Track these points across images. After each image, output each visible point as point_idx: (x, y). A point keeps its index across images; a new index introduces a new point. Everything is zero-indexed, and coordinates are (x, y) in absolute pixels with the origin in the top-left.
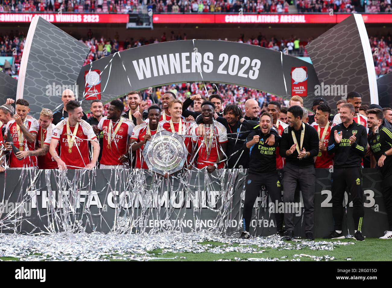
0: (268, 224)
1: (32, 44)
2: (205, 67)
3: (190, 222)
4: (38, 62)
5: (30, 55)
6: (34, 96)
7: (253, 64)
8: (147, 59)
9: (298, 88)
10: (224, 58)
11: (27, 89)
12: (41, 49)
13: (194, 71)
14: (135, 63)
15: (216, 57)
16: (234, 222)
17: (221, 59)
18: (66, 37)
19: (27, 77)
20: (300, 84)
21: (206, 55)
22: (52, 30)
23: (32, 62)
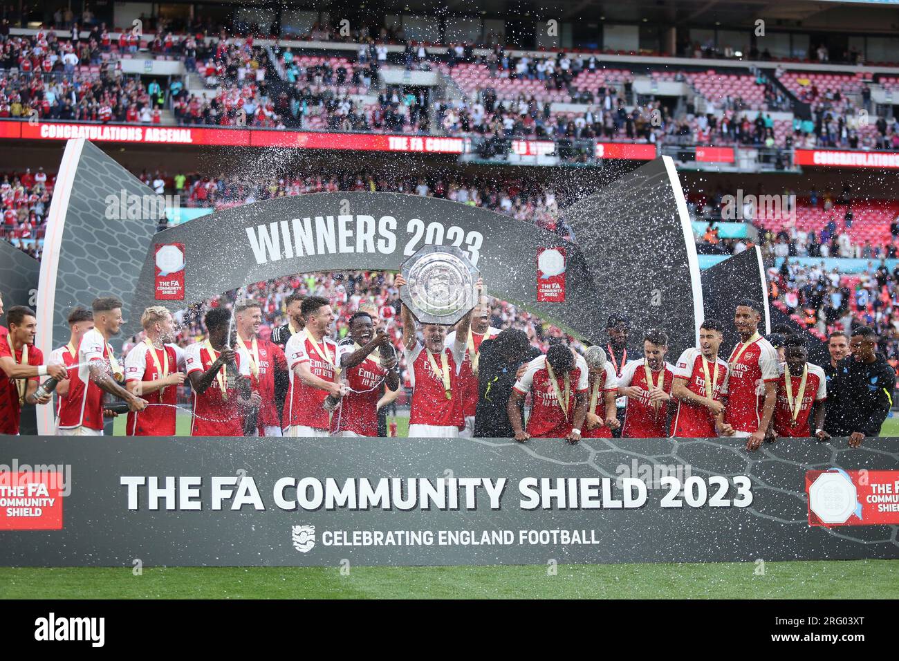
0: (569, 539)
1: (73, 191)
2: (381, 242)
3: (428, 536)
4: (82, 226)
5: (68, 213)
6: (73, 291)
7: (469, 241)
8: (274, 226)
9: (549, 286)
10: (416, 227)
11: (62, 277)
12: (86, 201)
13: (360, 249)
14: (250, 231)
15: (402, 225)
16: (509, 536)
17: (410, 229)
18: (127, 179)
19: (62, 255)
20: (552, 280)
21: (384, 220)
22: (106, 165)
23: (72, 225)
